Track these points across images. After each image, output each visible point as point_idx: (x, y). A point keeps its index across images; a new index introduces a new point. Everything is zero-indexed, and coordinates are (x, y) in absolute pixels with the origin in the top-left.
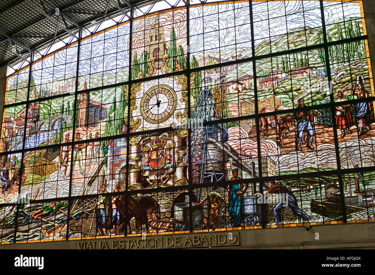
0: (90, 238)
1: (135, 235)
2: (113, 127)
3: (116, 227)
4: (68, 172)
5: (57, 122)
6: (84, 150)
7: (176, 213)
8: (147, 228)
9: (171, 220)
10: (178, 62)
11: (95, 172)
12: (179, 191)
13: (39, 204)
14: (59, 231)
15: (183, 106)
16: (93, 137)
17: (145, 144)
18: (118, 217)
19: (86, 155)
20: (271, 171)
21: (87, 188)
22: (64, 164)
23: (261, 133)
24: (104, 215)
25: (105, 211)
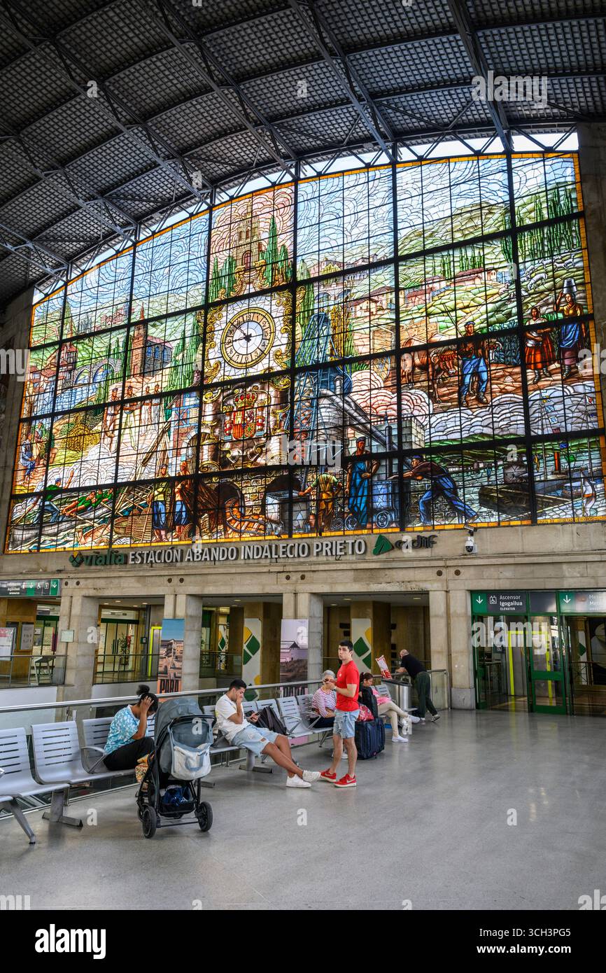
0: (142, 545)
1: (208, 541)
2: (179, 376)
3: (180, 528)
4: (114, 446)
5: (100, 370)
6: (137, 412)
7: (269, 507)
8: (225, 531)
9: (260, 519)
10: (278, 271)
11: (152, 445)
12: (274, 472)
13: (74, 494)
14: (99, 534)
15: (285, 341)
16: (151, 392)
17: (226, 402)
18: (184, 514)
19: (140, 420)
20: (417, 439)
21: (141, 469)
22: (109, 433)
23: (404, 380)
24: (163, 511)
25: (165, 505)
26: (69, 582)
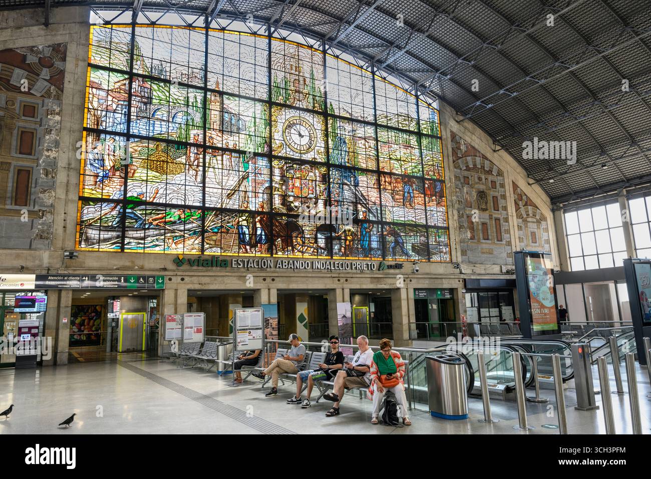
0: (231, 254)
1: (282, 256)
2: (253, 142)
3: (261, 246)
5: (179, 114)
6: (219, 158)
8: (293, 251)
9: (315, 246)
10: (317, 102)
11: (234, 185)
13: (159, 208)
14: (190, 242)
15: (323, 146)
16: (231, 147)
17: (288, 170)
18: (263, 237)
19: (222, 164)
20: (388, 217)
21: (226, 201)
22: (194, 167)
23: (382, 187)
24: (247, 232)
25: (248, 229)
26: (174, 278)
